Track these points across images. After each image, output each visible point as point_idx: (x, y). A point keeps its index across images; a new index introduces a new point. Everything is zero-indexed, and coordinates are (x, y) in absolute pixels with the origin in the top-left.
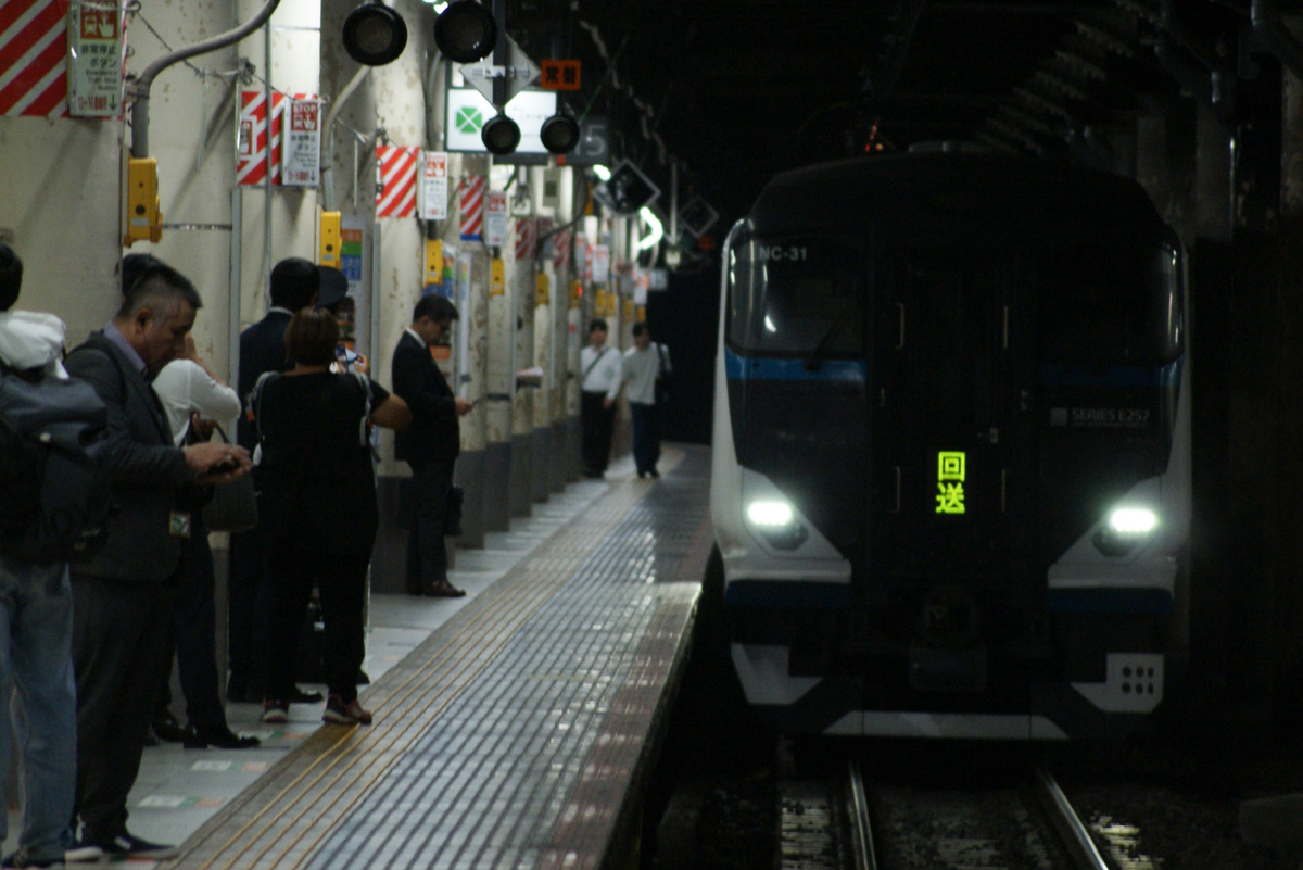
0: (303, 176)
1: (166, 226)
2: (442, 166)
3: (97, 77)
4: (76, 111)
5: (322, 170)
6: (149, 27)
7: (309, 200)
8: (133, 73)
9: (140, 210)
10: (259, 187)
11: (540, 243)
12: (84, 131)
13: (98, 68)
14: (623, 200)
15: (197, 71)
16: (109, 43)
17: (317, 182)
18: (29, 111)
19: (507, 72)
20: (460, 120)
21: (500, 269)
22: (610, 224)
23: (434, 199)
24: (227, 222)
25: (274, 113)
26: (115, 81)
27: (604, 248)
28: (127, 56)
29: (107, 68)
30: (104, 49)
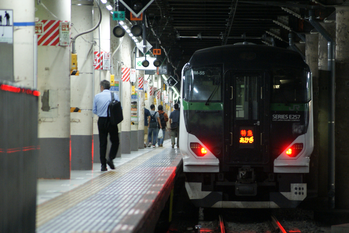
0: (107, 68)
1: (80, 73)
2: (135, 71)
3: (65, 38)
4: (61, 45)
5: (111, 67)
6: (75, 29)
7: (108, 72)
8: (72, 37)
9: (74, 64)
10: (98, 70)
11: (155, 93)
12: (63, 49)
13: (65, 36)
14: (170, 84)
15: (85, 40)
16: (67, 31)
17: (110, 69)
18: (52, 45)
19: (146, 46)
20: (138, 64)
21: (147, 95)
22: (168, 92)
23: (133, 78)
24: (92, 72)
25: (101, 56)
26: (68, 39)
27: (167, 96)
28: (71, 34)
29: (67, 36)
30: (66, 32)
